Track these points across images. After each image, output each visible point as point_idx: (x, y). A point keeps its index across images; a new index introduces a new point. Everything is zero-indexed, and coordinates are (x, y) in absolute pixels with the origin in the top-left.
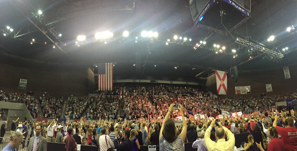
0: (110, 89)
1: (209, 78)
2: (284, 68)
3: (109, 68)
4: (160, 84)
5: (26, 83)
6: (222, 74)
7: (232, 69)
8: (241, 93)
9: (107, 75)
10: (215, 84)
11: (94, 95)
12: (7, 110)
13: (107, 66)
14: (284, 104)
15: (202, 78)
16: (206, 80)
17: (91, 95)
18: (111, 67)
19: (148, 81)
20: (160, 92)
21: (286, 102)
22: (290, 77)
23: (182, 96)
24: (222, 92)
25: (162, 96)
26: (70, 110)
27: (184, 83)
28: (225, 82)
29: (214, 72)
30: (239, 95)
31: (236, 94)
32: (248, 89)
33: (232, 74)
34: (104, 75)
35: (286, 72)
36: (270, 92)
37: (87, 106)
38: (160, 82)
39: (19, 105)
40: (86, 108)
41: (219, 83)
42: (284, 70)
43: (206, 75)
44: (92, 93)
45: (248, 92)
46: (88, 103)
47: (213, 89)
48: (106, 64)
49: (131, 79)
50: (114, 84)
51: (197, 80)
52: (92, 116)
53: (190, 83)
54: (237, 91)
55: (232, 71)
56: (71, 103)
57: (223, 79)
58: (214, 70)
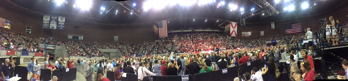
0: (166, 36)
1: (226, 27)
2: (271, 23)
3: (165, 23)
4: (197, 32)
5: (118, 38)
6: (234, 24)
7: (242, 20)
8: (246, 36)
9: (164, 28)
10: (230, 31)
11: (158, 41)
12: (110, 53)
13: (164, 23)
14: (270, 42)
15: (222, 27)
16: (224, 29)
17: (156, 41)
18: (166, 23)
19: (190, 31)
20: (197, 37)
21: (271, 41)
22: (274, 28)
23: (210, 38)
24: (234, 35)
25: (199, 39)
26: (144, 50)
27: (211, 30)
28: (236, 29)
29: (229, 23)
30: (244, 37)
31: (243, 36)
32: (249, 33)
33: (242, 23)
34: (162, 28)
35: (273, 25)
36: (262, 36)
37: (154, 47)
38: (197, 30)
39: (115, 50)
40: (153, 49)
41: (232, 30)
42: (272, 24)
43: (224, 25)
44: (157, 40)
45: (250, 36)
46: (154, 46)
47: (228, 33)
48: (163, 21)
49: (179, 30)
50: (168, 34)
51: (219, 28)
52: (156, 52)
53: (215, 31)
54: (243, 35)
55: (241, 22)
56: (145, 46)
57: (235, 27)
58: (230, 22)
